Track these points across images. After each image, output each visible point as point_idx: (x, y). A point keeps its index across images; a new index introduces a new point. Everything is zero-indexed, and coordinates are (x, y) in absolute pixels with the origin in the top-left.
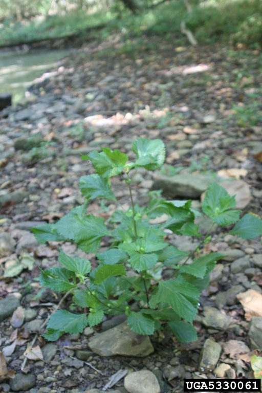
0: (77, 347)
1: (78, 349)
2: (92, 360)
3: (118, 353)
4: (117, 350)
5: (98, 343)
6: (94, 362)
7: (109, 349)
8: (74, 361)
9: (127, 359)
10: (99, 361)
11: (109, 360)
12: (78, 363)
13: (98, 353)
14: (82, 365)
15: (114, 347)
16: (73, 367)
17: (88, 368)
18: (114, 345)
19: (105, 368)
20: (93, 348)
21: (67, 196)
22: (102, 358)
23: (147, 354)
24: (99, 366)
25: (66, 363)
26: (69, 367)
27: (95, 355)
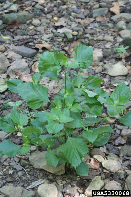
0: (22, 157)
1: (22, 158)
2: (28, 168)
3: (43, 168)
4: (43, 166)
5: (35, 158)
6: (28, 170)
7: (39, 164)
8: (18, 165)
9: (47, 173)
10: (32, 170)
11: (37, 171)
12: (19, 167)
13: (32, 165)
14: (21, 170)
15: (42, 164)
16: (15, 169)
17: (24, 172)
18: (43, 163)
19: (33, 175)
20: (31, 161)
21: (62, 27)
22: (34, 168)
23: (60, 174)
24: (30, 173)
25: (13, 165)
26: (13, 169)
27: (30, 165)
